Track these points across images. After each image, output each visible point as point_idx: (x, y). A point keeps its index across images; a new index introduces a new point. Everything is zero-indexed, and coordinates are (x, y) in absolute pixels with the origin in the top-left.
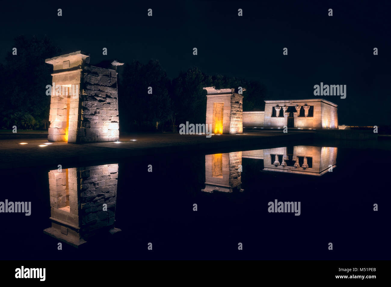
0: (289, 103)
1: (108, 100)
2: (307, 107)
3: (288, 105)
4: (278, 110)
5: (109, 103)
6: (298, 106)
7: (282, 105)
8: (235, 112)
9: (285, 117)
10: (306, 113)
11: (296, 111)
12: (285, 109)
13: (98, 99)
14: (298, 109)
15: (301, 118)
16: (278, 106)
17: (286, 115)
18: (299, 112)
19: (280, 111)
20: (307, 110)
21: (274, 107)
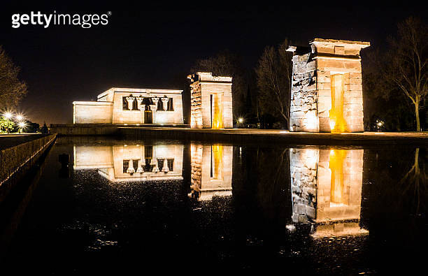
0: (146, 93)
2: (167, 99)
3: (145, 95)
4: (130, 102)
6: (155, 97)
7: (137, 95)
9: (141, 110)
10: (165, 107)
11: (153, 104)
12: (139, 102)
14: (156, 101)
15: (160, 112)
16: (131, 96)
17: (142, 107)
18: (157, 104)
19: (134, 103)
20: (165, 103)
21: (125, 97)
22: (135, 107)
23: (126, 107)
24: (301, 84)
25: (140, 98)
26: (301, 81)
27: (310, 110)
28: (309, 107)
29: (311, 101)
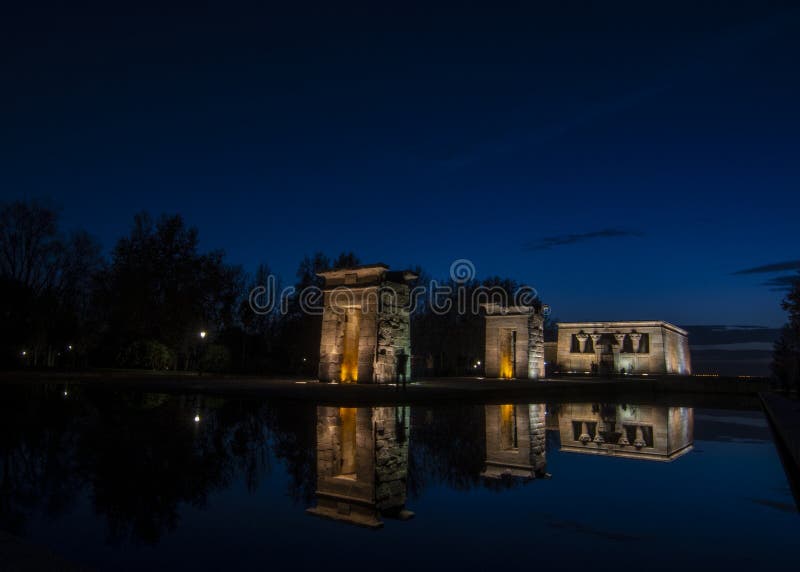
0: (602, 327)
1: (402, 326)
2: (636, 335)
3: (601, 331)
4: (582, 340)
5: (402, 330)
6: (619, 333)
7: (590, 331)
8: (533, 343)
9: (596, 352)
10: (636, 347)
11: (616, 343)
12: (595, 339)
13: (393, 324)
14: (621, 339)
15: (627, 355)
16: (582, 333)
17: (597, 348)
18: (622, 344)
19: (587, 342)
20: (636, 340)
21: (576, 335)
22: (589, 349)
23: (575, 348)
25: (596, 336)
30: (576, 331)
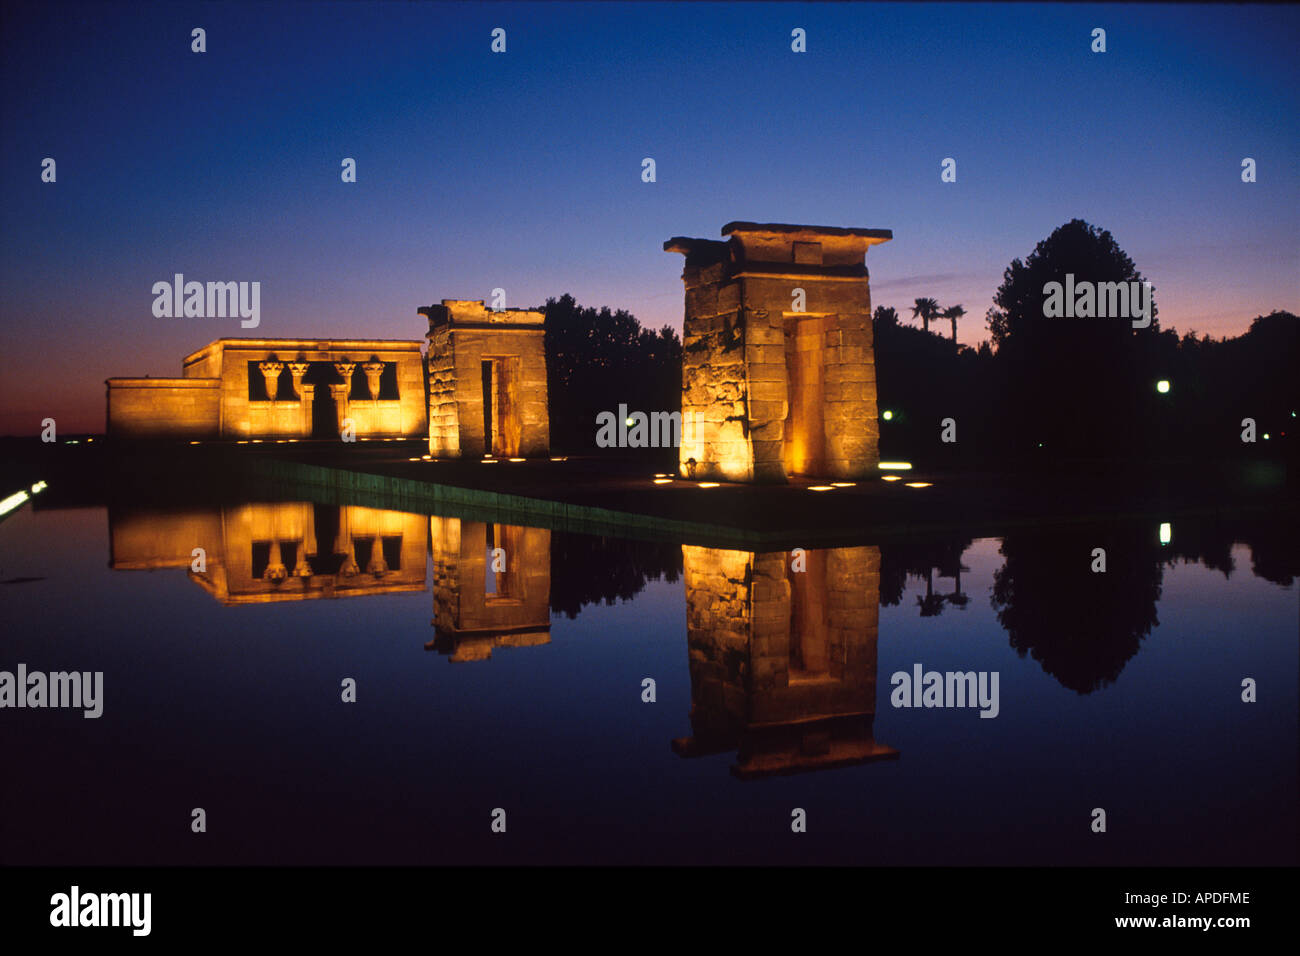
2: (378, 366)
3: (312, 356)
4: (272, 375)
6: (346, 361)
7: (290, 357)
9: (303, 399)
10: (375, 389)
11: (339, 380)
14: (348, 370)
15: (360, 404)
16: (272, 359)
17: (306, 392)
18: (349, 381)
19: (279, 378)
20: (374, 377)
21: (258, 363)
22: (286, 392)
23: (257, 392)
24: (706, 347)
25: (300, 367)
26: (706, 338)
27: (730, 419)
28: (728, 411)
29: (732, 395)
30: (260, 356)
